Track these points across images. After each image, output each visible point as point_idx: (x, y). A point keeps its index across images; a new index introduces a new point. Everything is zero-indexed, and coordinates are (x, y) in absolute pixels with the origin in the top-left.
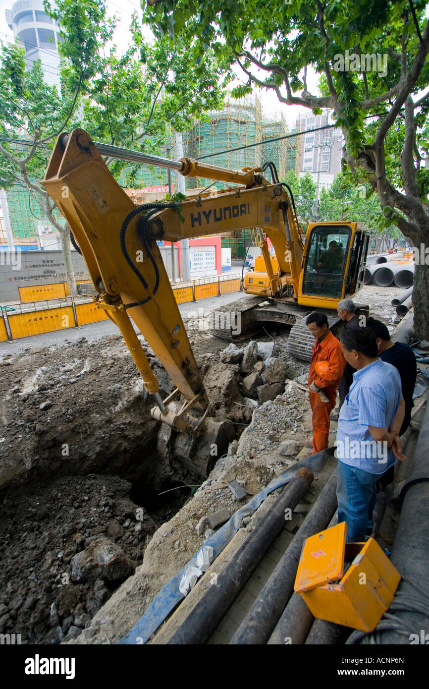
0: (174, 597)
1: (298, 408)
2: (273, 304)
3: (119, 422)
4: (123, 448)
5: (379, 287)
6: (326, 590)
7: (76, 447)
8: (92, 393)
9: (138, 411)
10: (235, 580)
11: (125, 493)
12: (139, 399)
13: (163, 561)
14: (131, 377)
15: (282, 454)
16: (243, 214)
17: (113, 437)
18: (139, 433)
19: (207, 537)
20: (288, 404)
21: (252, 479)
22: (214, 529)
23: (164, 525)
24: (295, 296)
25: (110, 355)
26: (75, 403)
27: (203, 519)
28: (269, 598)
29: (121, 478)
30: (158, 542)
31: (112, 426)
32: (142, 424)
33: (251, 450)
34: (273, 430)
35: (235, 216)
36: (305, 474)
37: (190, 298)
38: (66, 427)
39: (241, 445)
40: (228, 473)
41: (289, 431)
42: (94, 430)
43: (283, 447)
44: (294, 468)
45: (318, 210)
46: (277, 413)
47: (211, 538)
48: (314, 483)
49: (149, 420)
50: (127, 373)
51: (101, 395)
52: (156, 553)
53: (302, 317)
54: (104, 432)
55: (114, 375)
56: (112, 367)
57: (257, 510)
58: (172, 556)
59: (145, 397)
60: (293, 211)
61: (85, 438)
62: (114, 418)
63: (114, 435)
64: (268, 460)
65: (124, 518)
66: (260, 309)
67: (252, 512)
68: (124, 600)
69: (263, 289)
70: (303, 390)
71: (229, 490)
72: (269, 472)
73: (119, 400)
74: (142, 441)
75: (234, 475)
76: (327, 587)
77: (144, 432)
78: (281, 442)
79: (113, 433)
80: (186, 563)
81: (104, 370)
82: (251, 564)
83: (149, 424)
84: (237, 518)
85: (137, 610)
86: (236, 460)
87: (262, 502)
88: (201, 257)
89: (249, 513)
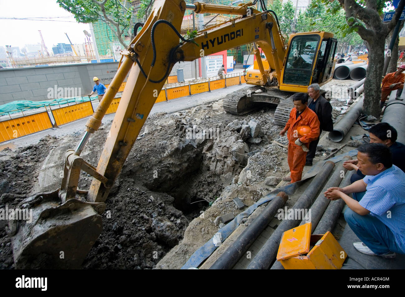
0: (203, 257)
1: (278, 158)
2: (264, 90)
3: (166, 162)
4: (169, 178)
5: (338, 80)
6: (298, 259)
7: (143, 175)
8: (150, 145)
9: (177, 157)
10: (239, 250)
11: (170, 203)
12: (177, 150)
13: (195, 238)
14: (172, 137)
15: (267, 184)
16: (238, 37)
17: (163, 171)
18: (178, 169)
19: (221, 227)
20: (272, 154)
21: (248, 198)
22: (224, 223)
23: (195, 219)
24: (278, 85)
25: (159, 124)
26: (141, 151)
27: (218, 217)
28: (259, 261)
29: (168, 194)
30: (192, 228)
31: (162, 164)
32: (180, 165)
33: (247, 181)
34: (261, 170)
35: (232, 39)
36: (283, 195)
37: (207, 89)
38: (137, 164)
39: (240, 178)
40: (233, 193)
41: (272, 171)
42: (152, 166)
43: (268, 180)
44: (276, 192)
45: (296, 27)
46: (264, 160)
47: (223, 228)
48: (288, 201)
49: (184, 162)
50: (170, 135)
51: (155, 147)
52: (191, 233)
53: (284, 99)
54: (158, 168)
55: (162, 136)
56: (161, 131)
57: (251, 214)
58: (200, 236)
59: (181, 148)
60: (278, 28)
61: (148, 171)
62: (163, 160)
63: (164, 170)
64: (258, 187)
65: (170, 216)
66: (256, 94)
67: (248, 215)
68: (174, 256)
69: (258, 81)
70: (281, 146)
71: (233, 203)
72: (258, 194)
73: (165, 150)
74: (180, 174)
75: (237, 194)
76: (298, 257)
77: (180, 169)
78: (266, 177)
79: (163, 169)
80: (209, 240)
81: (156, 133)
82: (248, 243)
83: (184, 164)
84: (239, 218)
85: (181, 261)
86: (238, 187)
87: (254, 210)
88: (214, 63)
89: (246, 216)
